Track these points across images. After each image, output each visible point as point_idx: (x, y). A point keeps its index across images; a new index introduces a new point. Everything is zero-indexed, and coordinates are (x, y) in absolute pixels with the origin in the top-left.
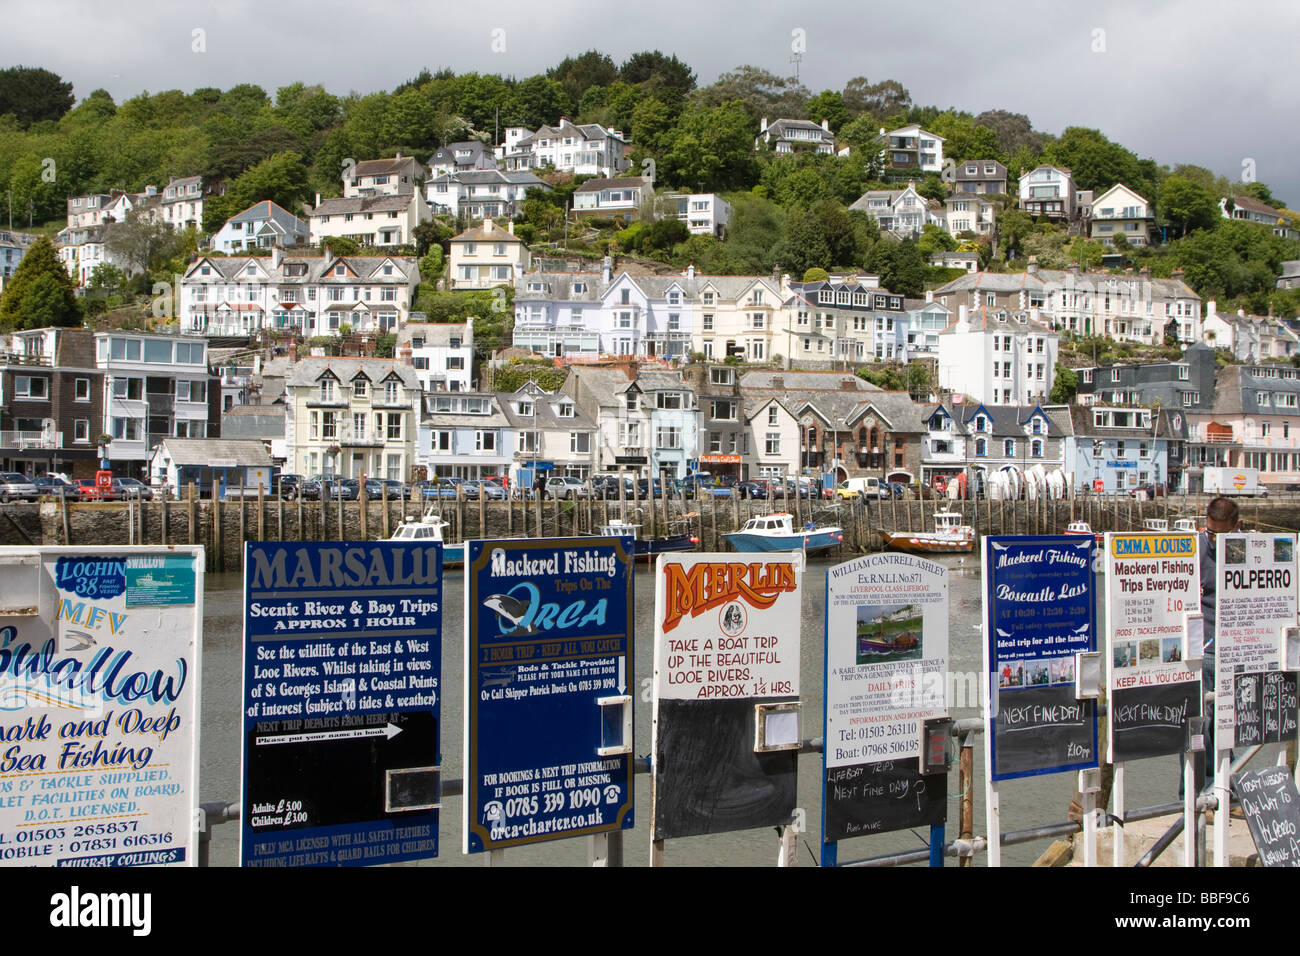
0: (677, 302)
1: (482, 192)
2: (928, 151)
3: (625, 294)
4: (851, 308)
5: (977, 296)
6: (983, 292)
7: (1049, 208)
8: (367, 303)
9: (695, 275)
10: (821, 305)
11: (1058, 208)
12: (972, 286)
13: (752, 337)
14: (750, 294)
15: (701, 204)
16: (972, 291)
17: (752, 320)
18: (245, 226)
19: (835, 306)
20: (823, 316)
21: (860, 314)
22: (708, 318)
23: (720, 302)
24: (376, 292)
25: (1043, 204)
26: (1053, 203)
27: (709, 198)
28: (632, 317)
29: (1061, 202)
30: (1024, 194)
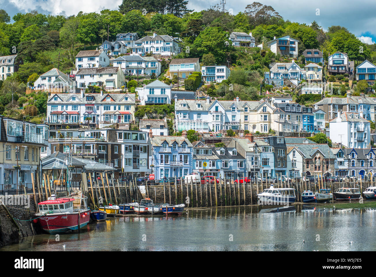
0: (235, 111)
1: (135, 65)
2: (293, 46)
3: (217, 108)
4: (295, 112)
5: (332, 106)
6: (334, 105)
7: (340, 69)
8: (119, 111)
9: (239, 101)
10: (286, 112)
11: (344, 69)
12: (330, 102)
13: (263, 124)
14: (262, 108)
15: (220, 69)
16: (330, 105)
17: (263, 118)
18: (47, 78)
19: (290, 112)
20: (287, 116)
21: (298, 115)
22: (246, 117)
23: (251, 111)
24: (122, 107)
25: (338, 67)
26: (342, 67)
27: (224, 67)
28: (220, 116)
29: (345, 66)
30: (331, 63)
